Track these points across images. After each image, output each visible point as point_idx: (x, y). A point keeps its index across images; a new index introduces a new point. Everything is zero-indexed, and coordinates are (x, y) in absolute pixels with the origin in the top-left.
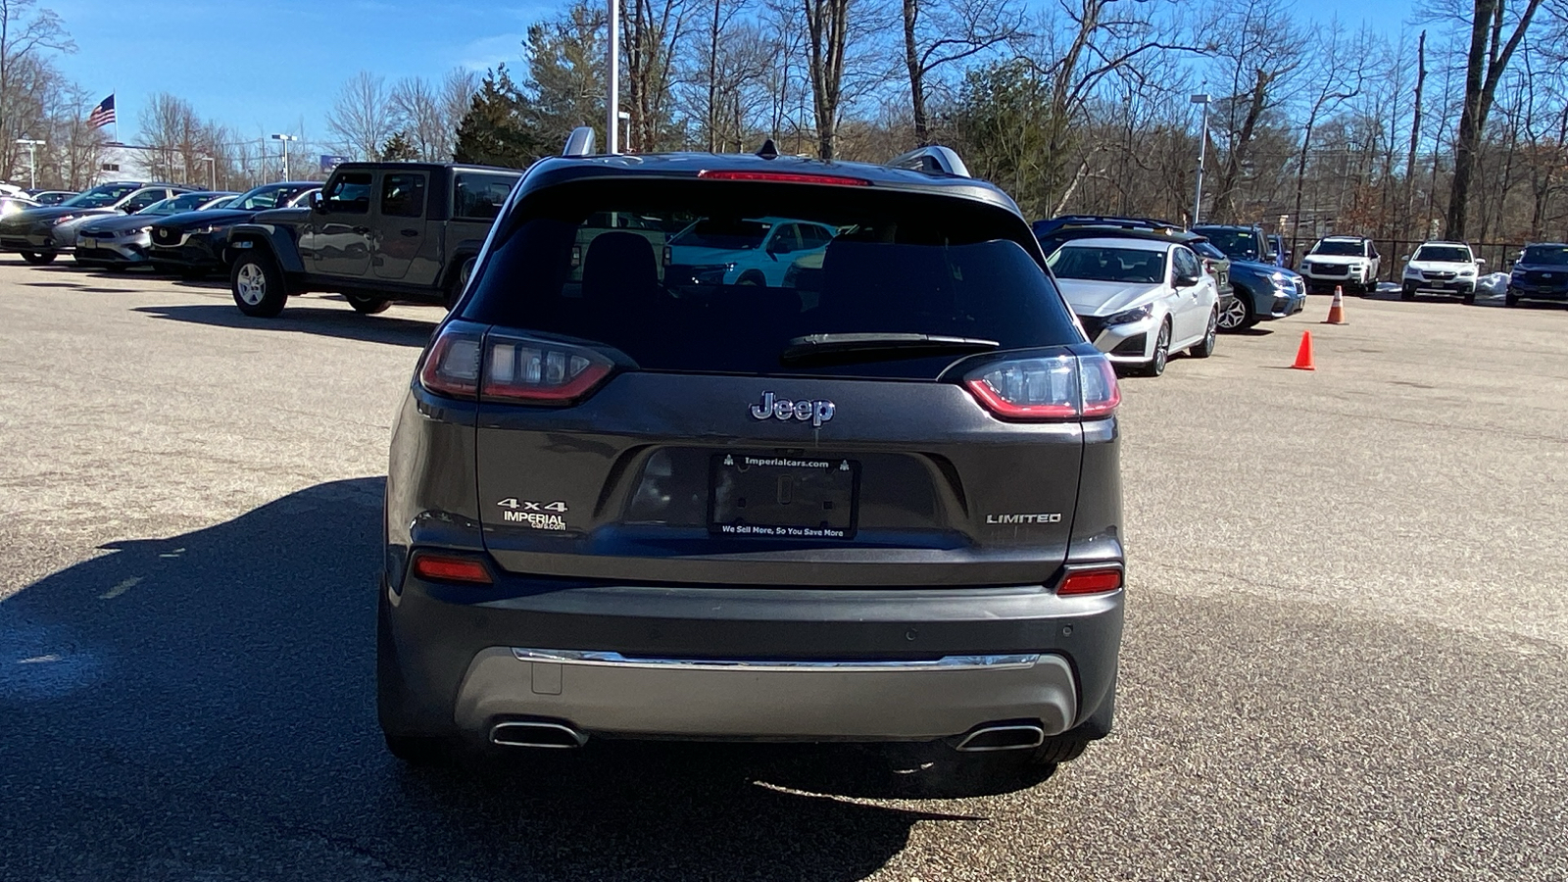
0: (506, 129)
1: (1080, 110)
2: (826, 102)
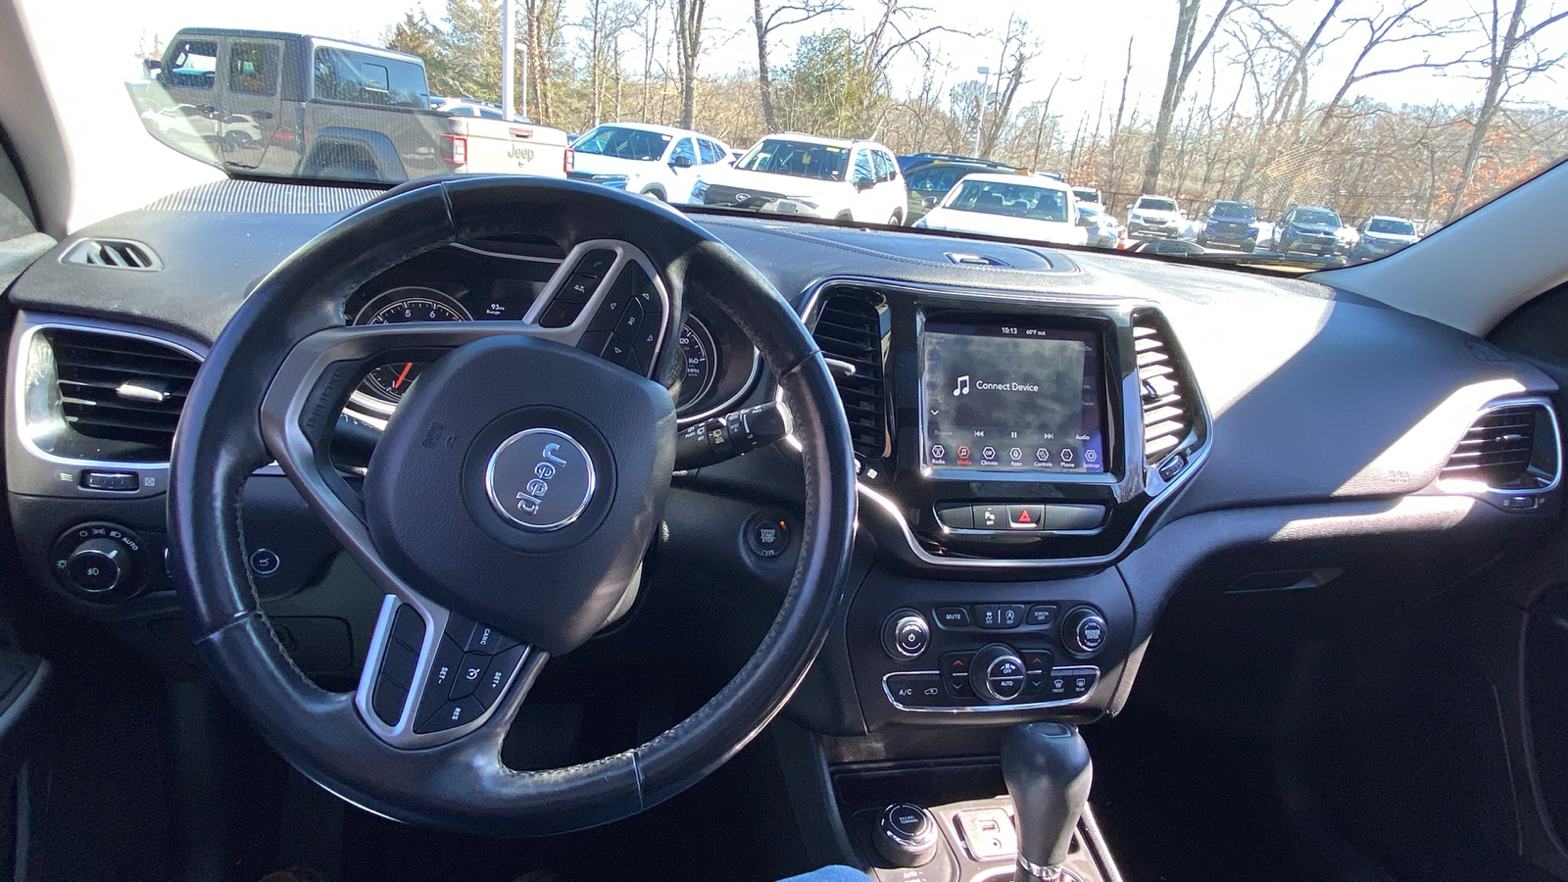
0: (424, 54)
1: (883, 75)
2: (689, 50)
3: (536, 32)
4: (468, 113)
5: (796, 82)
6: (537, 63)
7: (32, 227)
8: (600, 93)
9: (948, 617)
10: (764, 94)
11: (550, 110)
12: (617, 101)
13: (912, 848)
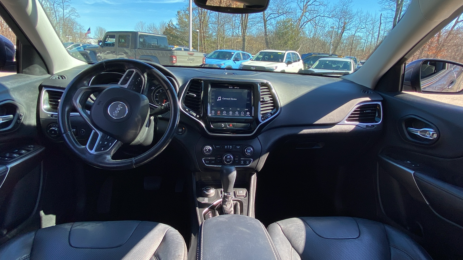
0: (172, 35)
1: (302, 31)
2: (244, 28)
3: (202, 26)
4: (180, 50)
5: (275, 35)
6: (202, 35)
7: (47, 73)
8: (219, 42)
9: (217, 147)
10: (266, 39)
11: (206, 47)
12: (224, 44)
13: (207, 193)
